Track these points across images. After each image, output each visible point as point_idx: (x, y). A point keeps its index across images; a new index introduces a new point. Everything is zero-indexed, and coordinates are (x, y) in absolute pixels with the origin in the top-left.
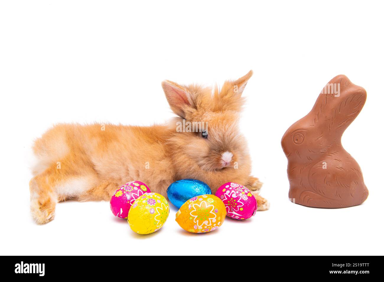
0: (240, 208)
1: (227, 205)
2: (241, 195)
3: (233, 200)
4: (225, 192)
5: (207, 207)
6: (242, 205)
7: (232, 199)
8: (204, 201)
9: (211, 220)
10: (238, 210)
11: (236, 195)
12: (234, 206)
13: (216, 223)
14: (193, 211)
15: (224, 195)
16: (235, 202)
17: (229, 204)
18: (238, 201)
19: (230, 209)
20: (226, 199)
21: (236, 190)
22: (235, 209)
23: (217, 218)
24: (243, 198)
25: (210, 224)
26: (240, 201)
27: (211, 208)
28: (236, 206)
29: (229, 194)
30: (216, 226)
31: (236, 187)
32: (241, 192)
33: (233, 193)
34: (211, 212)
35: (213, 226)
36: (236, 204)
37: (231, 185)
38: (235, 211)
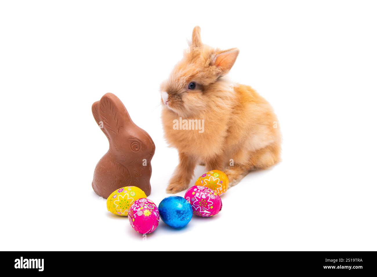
0: (210, 206)
1: (199, 205)
2: (209, 195)
3: (204, 200)
4: (195, 195)
5: (214, 180)
6: (212, 203)
7: (202, 200)
8: (211, 176)
9: (219, 189)
10: (209, 208)
11: (206, 196)
12: (205, 206)
13: (223, 190)
14: (205, 184)
15: (194, 197)
16: (206, 202)
17: (200, 205)
18: (208, 201)
19: (202, 209)
20: (197, 200)
21: (204, 191)
22: (206, 208)
23: (222, 187)
24: (212, 198)
25: (219, 192)
26: (210, 200)
27: (218, 180)
28: (207, 205)
29: (199, 196)
30: (223, 192)
31: (203, 189)
32: (208, 193)
33: (203, 194)
34: (218, 184)
35: (220, 193)
36: (206, 204)
37: (198, 188)
38: (206, 210)
